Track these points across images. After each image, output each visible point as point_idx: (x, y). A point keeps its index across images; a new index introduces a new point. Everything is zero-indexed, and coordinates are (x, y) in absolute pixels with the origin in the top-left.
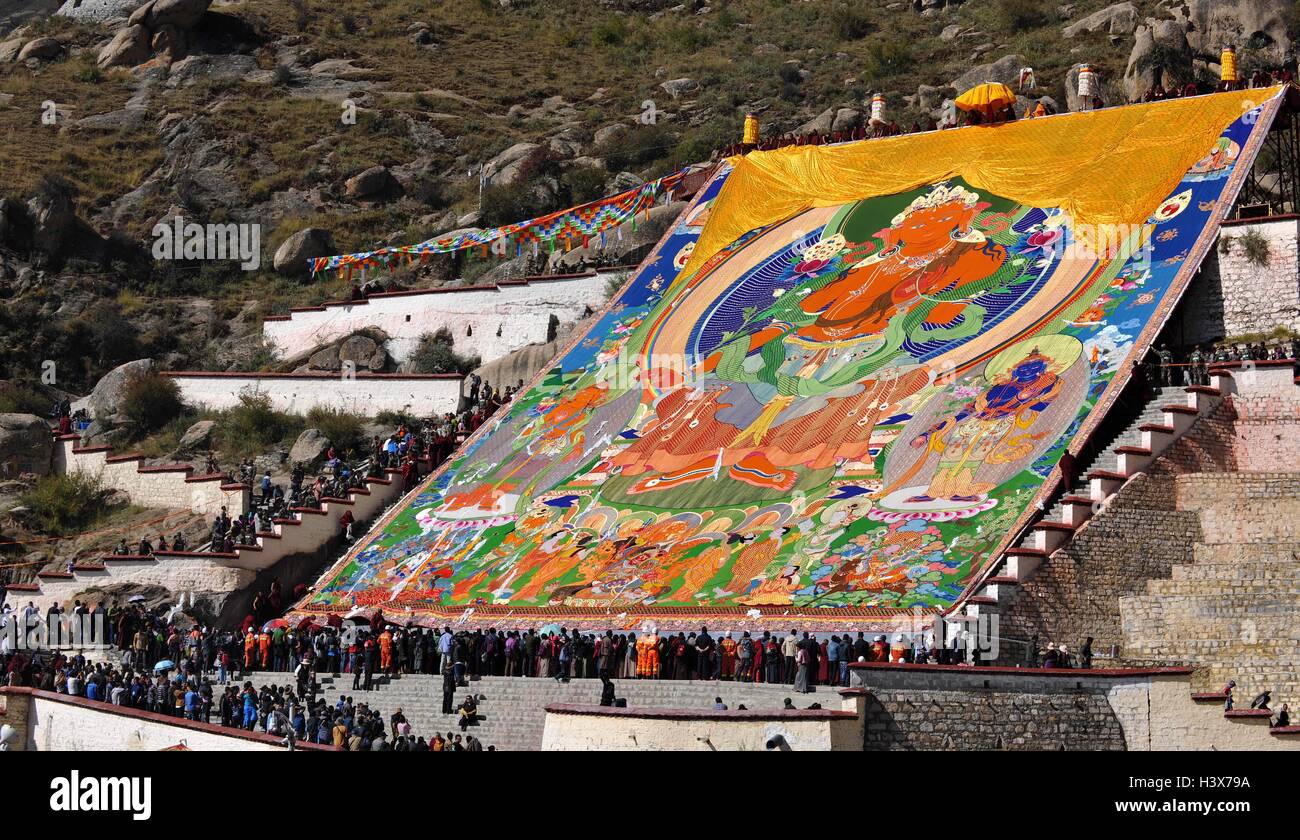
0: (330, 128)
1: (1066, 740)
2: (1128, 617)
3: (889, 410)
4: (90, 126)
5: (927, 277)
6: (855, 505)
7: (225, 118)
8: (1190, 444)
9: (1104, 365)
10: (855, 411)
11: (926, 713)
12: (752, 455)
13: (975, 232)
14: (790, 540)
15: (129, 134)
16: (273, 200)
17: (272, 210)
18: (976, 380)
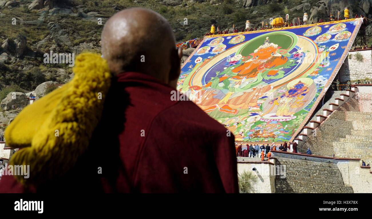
0: (94, 29)
1: (327, 176)
2: (335, 147)
3: (261, 95)
4: (29, 23)
5: (266, 65)
6: (256, 118)
7: (66, 24)
8: (348, 104)
9: (320, 85)
10: (252, 95)
11: (291, 165)
12: (225, 106)
13: (278, 54)
14: (239, 126)
15: (40, 26)
16: (80, 45)
17: (80, 48)
18: (284, 88)
